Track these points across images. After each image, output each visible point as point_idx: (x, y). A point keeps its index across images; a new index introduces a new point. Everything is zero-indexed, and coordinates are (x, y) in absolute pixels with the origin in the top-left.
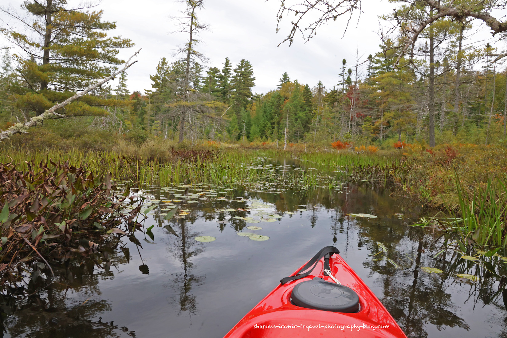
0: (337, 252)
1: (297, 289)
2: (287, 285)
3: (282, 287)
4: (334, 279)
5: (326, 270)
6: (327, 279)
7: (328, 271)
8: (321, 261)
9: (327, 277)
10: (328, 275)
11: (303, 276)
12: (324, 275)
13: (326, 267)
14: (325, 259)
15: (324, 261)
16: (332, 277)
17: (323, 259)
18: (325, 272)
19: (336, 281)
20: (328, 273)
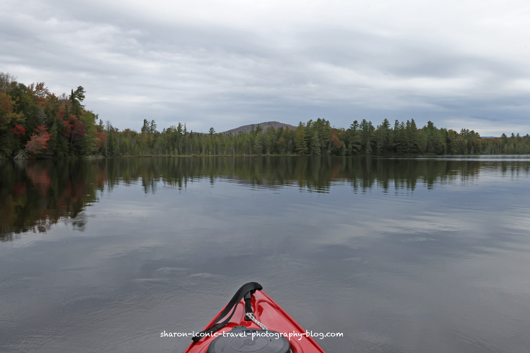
0: (260, 288)
1: (214, 346)
2: (201, 342)
3: (196, 347)
4: (258, 323)
5: (247, 314)
6: (250, 324)
7: (249, 315)
8: (242, 303)
9: (250, 322)
10: (251, 320)
11: (220, 326)
12: (246, 320)
13: (248, 310)
14: (245, 300)
15: (244, 302)
16: (256, 321)
17: (243, 300)
18: (247, 316)
19: (261, 326)
20: (250, 317)
